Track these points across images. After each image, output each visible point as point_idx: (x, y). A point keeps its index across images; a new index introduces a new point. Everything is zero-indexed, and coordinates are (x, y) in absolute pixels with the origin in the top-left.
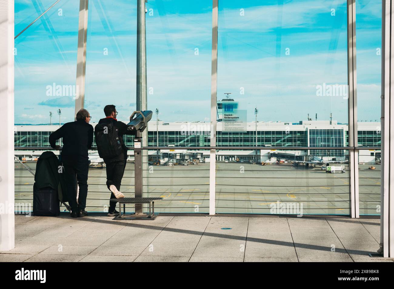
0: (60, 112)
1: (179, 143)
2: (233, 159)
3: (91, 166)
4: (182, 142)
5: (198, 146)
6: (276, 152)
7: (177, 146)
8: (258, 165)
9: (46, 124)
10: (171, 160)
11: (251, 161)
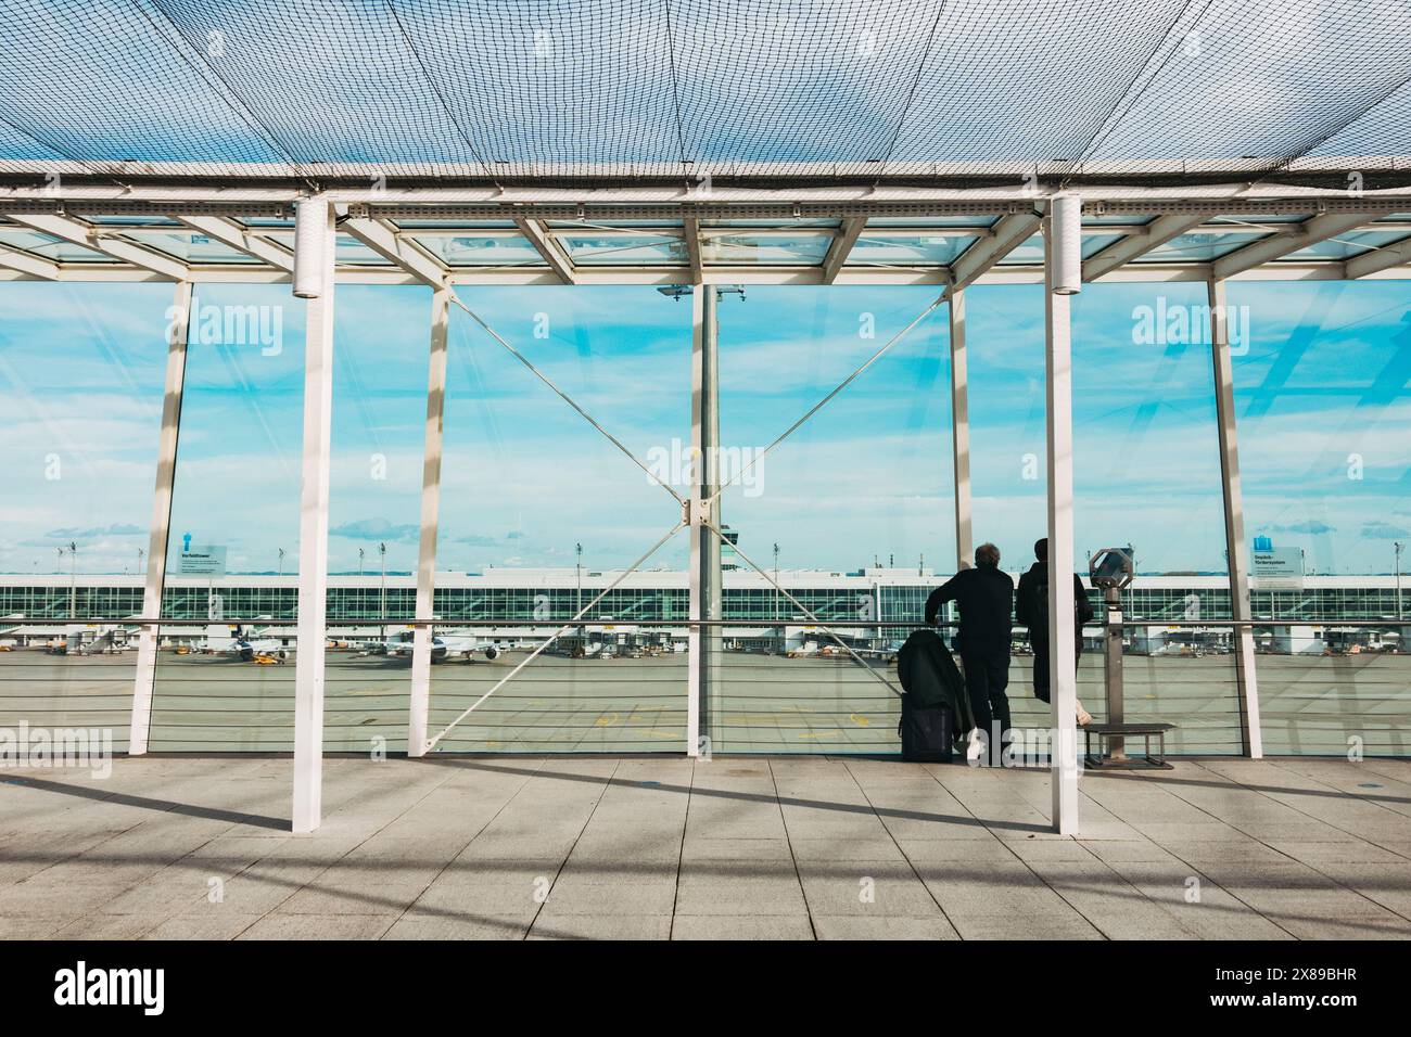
0: (383, 549)
1: (621, 614)
2: (730, 644)
3: (449, 657)
4: (627, 611)
5: (660, 619)
6: (817, 630)
7: (617, 618)
8: (780, 658)
9: (340, 574)
10: (608, 648)
11: (766, 650)
